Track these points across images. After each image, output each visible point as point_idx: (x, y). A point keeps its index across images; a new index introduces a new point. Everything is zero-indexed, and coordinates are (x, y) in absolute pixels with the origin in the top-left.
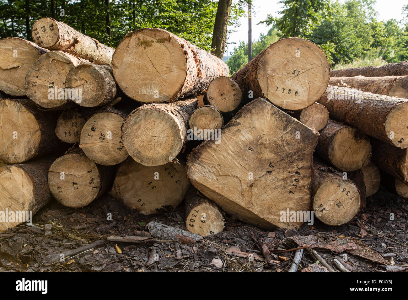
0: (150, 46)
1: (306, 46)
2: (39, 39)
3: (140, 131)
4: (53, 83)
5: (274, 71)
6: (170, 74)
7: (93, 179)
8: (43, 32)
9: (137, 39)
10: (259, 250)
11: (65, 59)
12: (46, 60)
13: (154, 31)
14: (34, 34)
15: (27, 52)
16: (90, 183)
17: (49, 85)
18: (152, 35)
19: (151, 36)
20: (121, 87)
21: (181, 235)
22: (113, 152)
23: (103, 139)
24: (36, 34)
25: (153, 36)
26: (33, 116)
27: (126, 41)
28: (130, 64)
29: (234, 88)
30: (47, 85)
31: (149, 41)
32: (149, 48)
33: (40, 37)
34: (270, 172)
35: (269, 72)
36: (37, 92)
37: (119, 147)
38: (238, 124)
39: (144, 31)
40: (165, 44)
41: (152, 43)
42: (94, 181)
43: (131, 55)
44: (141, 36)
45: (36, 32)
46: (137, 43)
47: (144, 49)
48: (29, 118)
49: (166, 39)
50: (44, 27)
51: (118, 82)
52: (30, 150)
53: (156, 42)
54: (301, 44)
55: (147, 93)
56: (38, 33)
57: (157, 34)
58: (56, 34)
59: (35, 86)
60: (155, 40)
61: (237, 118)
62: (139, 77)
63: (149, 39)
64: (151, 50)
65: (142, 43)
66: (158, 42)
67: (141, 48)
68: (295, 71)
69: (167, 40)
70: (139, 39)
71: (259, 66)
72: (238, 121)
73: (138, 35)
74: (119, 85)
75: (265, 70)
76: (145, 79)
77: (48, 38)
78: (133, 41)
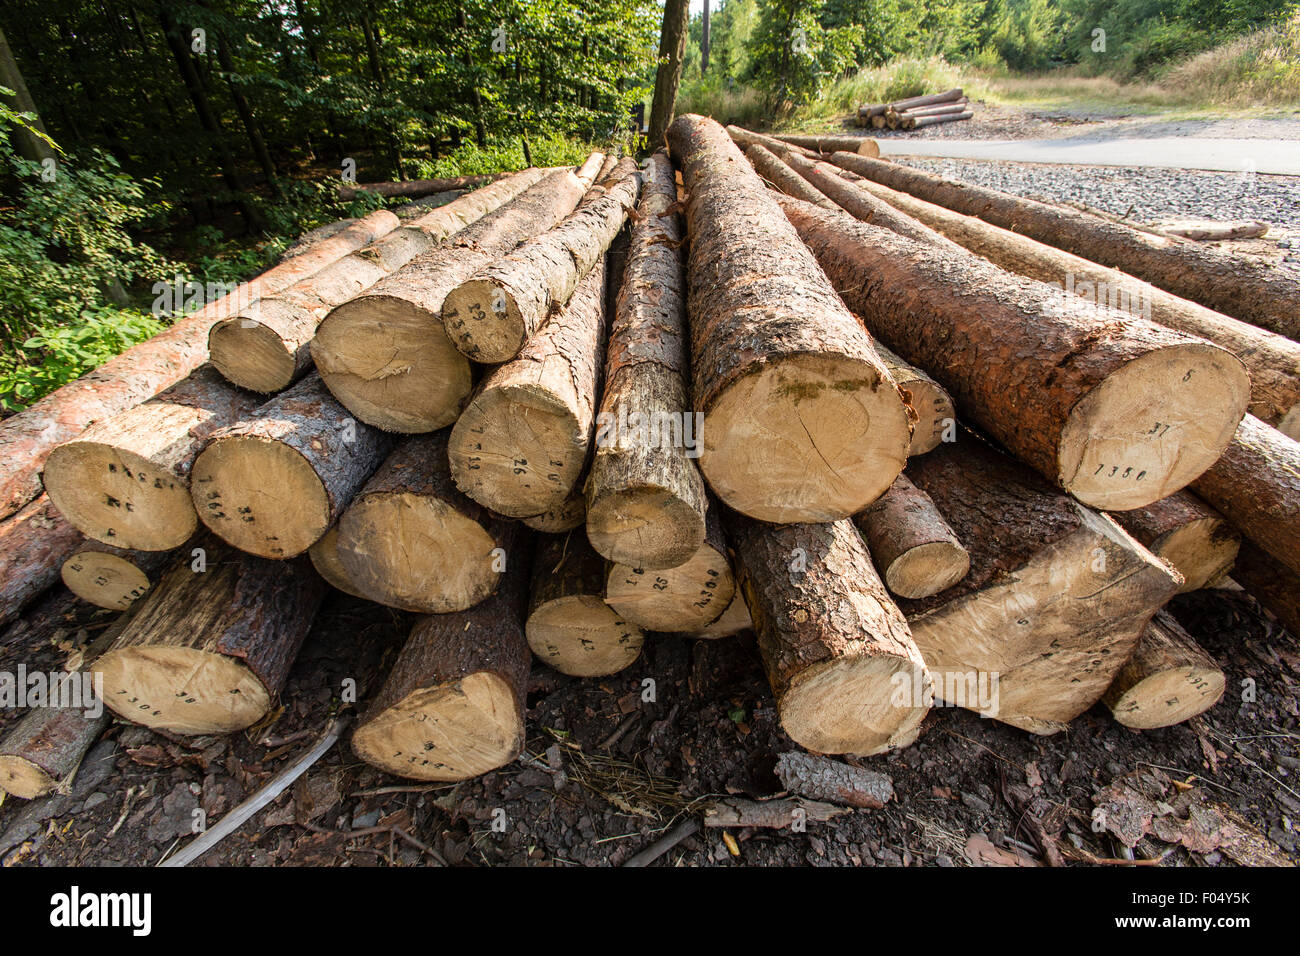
0: (814, 396)
1: (1213, 365)
2: (466, 340)
3: (828, 698)
4: (524, 462)
5: (1107, 427)
6: (858, 466)
7: (627, 636)
8: (477, 322)
9: (776, 378)
10: (1032, 845)
11: (553, 406)
12: (497, 403)
13: (833, 358)
14: (450, 324)
15: (418, 330)
16: (621, 642)
17: (513, 466)
18: (823, 369)
19: (821, 371)
20: (717, 491)
21: (850, 790)
22: (684, 610)
23: (662, 589)
24: (456, 327)
25: (827, 372)
26: (476, 526)
27: (746, 383)
28: (749, 440)
29: (938, 406)
30: (507, 465)
31: (811, 384)
32: (809, 402)
33: (468, 335)
34: (1047, 656)
35: (1095, 431)
36: (484, 481)
37: (699, 601)
38: (1013, 581)
39: (801, 357)
40: (857, 394)
41: (820, 390)
42: (630, 638)
43: (754, 420)
44: (789, 370)
45: (457, 320)
46: (776, 387)
47: (792, 404)
48: (468, 529)
49: (863, 383)
50: (478, 306)
51: (710, 479)
52: (479, 589)
53: (831, 387)
54: (1203, 360)
55: (787, 505)
56: (462, 322)
57: (841, 367)
58: (515, 330)
59: (477, 468)
60: (828, 383)
61: (1015, 570)
62: (769, 470)
63: (812, 378)
64: (815, 408)
65: (789, 389)
66: (837, 387)
67: (787, 402)
68: (1158, 426)
69: (867, 385)
70: (782, 379)
71: (1074, 419)
72: (1015, 575)
73: (781, 368)
74: (713, 485)
75: (1086, 425)
76: (785, 475)
77: (493, 338)
78: (764, 384)
